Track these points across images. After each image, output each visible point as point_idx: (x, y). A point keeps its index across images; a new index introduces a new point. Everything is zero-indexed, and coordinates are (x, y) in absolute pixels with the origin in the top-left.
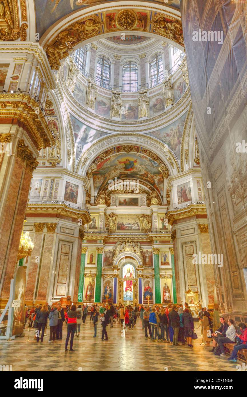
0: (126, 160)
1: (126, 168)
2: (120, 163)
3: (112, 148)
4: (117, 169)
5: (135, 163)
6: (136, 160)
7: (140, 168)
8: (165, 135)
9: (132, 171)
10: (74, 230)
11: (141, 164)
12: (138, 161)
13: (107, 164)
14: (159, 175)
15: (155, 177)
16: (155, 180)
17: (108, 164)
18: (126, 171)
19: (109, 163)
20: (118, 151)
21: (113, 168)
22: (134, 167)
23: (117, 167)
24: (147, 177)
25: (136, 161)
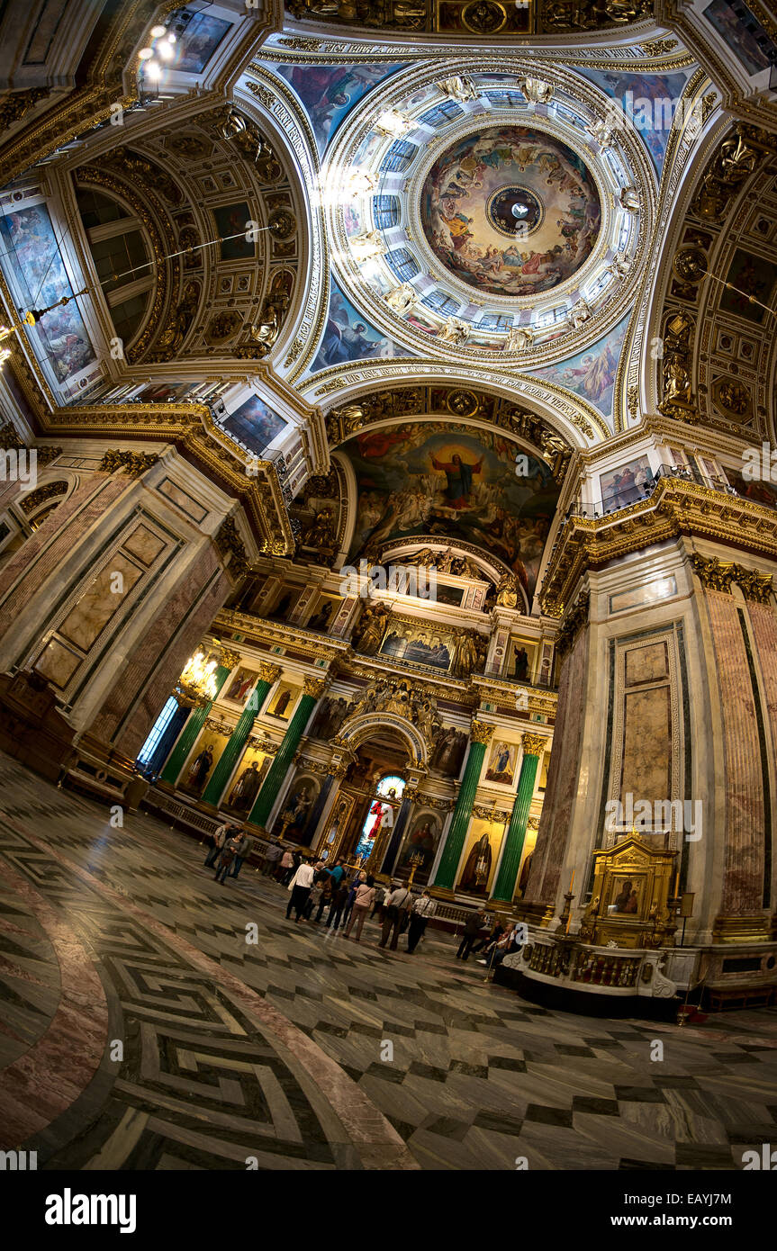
0: (454, 457)
1: (449, 496)
2: (437, 465)
3: (420, 388)
4: (424, 491)
5: (475, 477)
6: (481, 462)
7: (486, 495)
8: (570, 373)
9: (464, 510)
10: (208, 512)
11: (491, 481)
12: (485, 466)
13: (398, 453)
14: (534, 525)
15: (522, 531)
16: (522, 541)
17: (403, 458)
18: (446, 508)
19: (405, 452)
20: (437, 407)
21: (414, 478)
22: (470, 493)
23: (425, 482)
24: (499, 536)
25: (477, 469)
